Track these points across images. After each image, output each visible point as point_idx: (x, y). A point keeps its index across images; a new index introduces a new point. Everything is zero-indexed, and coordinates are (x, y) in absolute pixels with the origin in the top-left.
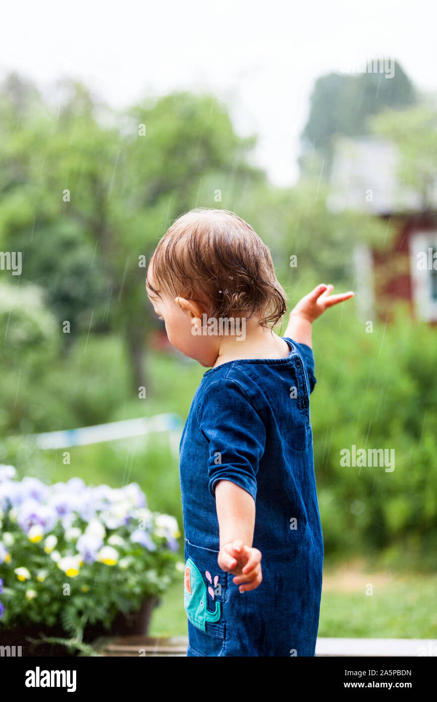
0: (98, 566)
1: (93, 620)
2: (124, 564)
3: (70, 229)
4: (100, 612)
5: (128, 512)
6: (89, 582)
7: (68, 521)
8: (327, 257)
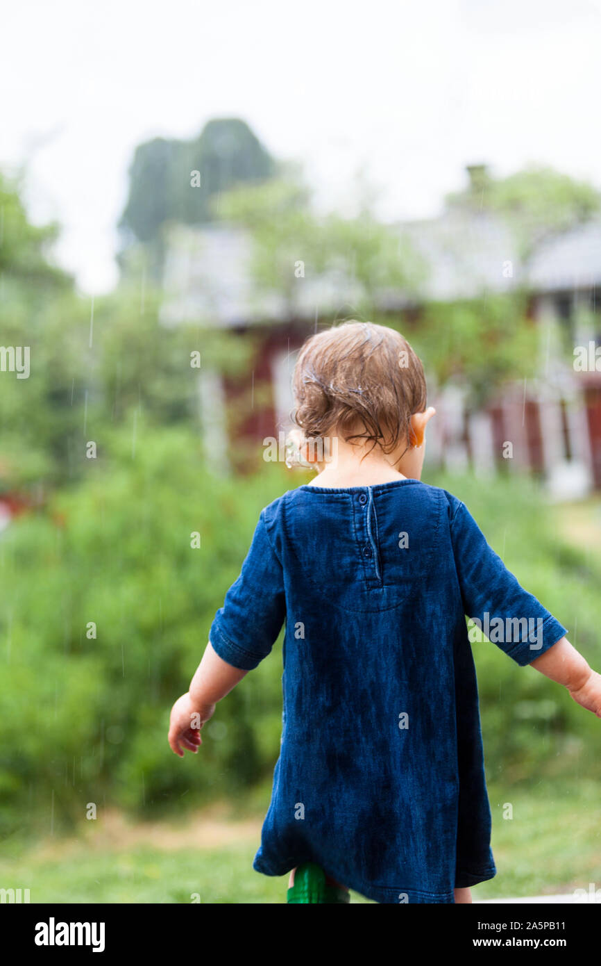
8: (160, 388)
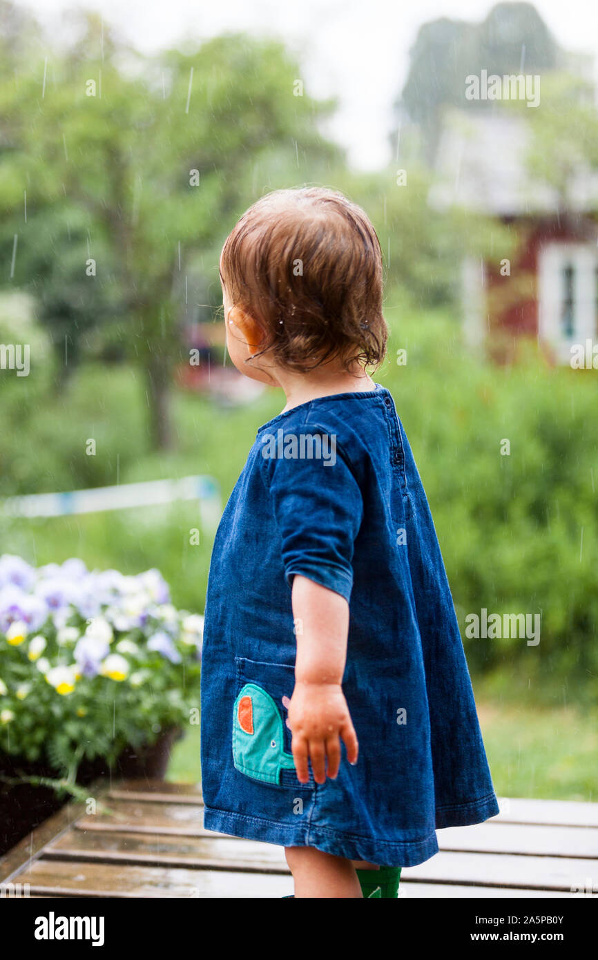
0: (101, 682)
1: (91, 755)
2: (137, 679)
3: (74, 217)
4: (101, 745)
5: (145, 609)
6: (89, 702)
7: (62, 617)
